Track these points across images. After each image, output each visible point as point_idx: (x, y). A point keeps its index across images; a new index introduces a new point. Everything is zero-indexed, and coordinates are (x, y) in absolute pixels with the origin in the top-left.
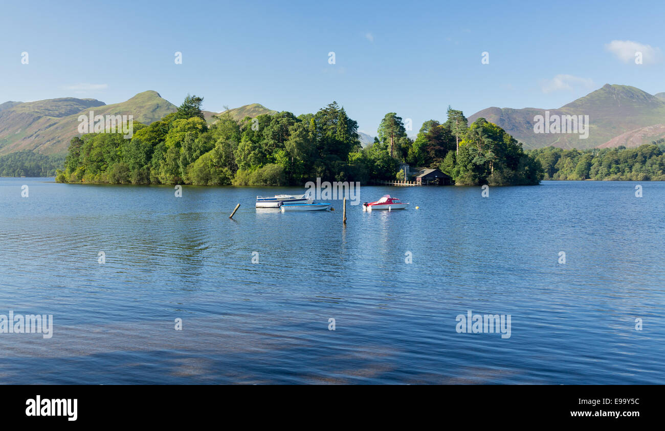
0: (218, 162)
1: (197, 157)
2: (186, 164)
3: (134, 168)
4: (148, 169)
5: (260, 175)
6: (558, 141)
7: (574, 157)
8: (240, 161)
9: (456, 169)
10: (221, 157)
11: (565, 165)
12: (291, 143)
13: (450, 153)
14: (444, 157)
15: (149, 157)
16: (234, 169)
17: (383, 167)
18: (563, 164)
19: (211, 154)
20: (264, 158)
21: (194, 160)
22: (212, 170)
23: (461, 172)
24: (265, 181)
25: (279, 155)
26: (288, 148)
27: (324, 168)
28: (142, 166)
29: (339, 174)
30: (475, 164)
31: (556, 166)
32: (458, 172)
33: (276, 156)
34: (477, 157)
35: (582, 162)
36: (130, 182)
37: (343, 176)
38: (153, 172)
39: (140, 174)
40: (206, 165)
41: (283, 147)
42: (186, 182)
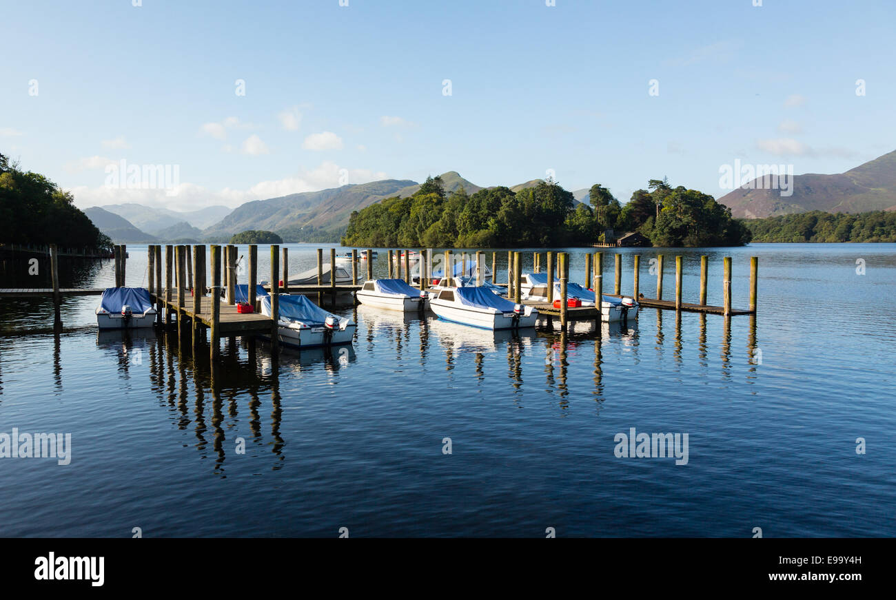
0: (444, 229)
1: (430, 225)
2: (421, 230)
3: (386, 234)
4: (397, 235)
5: (474, 239)
6: (840, 205)
7: (835, 220)
8: (460, 228)
9: (653, 233)
10: (446, 225)
11: (823, 229)
12: (501, 213)
13: (651, 218)
14: (645, 221)
15: (397, 226)
16: (456, 234)
17: (586, 231)
18: (822, 227)
19: (439, 223)
20: (478, 225)
21: (427, 228)
22: (439, 236)
23: (658, 235)
24: (478, 244)
25: (491, 222)
26: (499, 217)
27: (530, 233)
28: (393, 232)
29: (543, 237)
30: (671, 228)
31: (814, 229)
32: (656, 235)
33: (489, 223)
34: (674, 221)
35: (842, 225)
36: (384, 245)
37: (547, 239)
38: (399, 237)
39: (391, 239)
40: (435, 233)
41: (495, 216)
42: (422, 245)
